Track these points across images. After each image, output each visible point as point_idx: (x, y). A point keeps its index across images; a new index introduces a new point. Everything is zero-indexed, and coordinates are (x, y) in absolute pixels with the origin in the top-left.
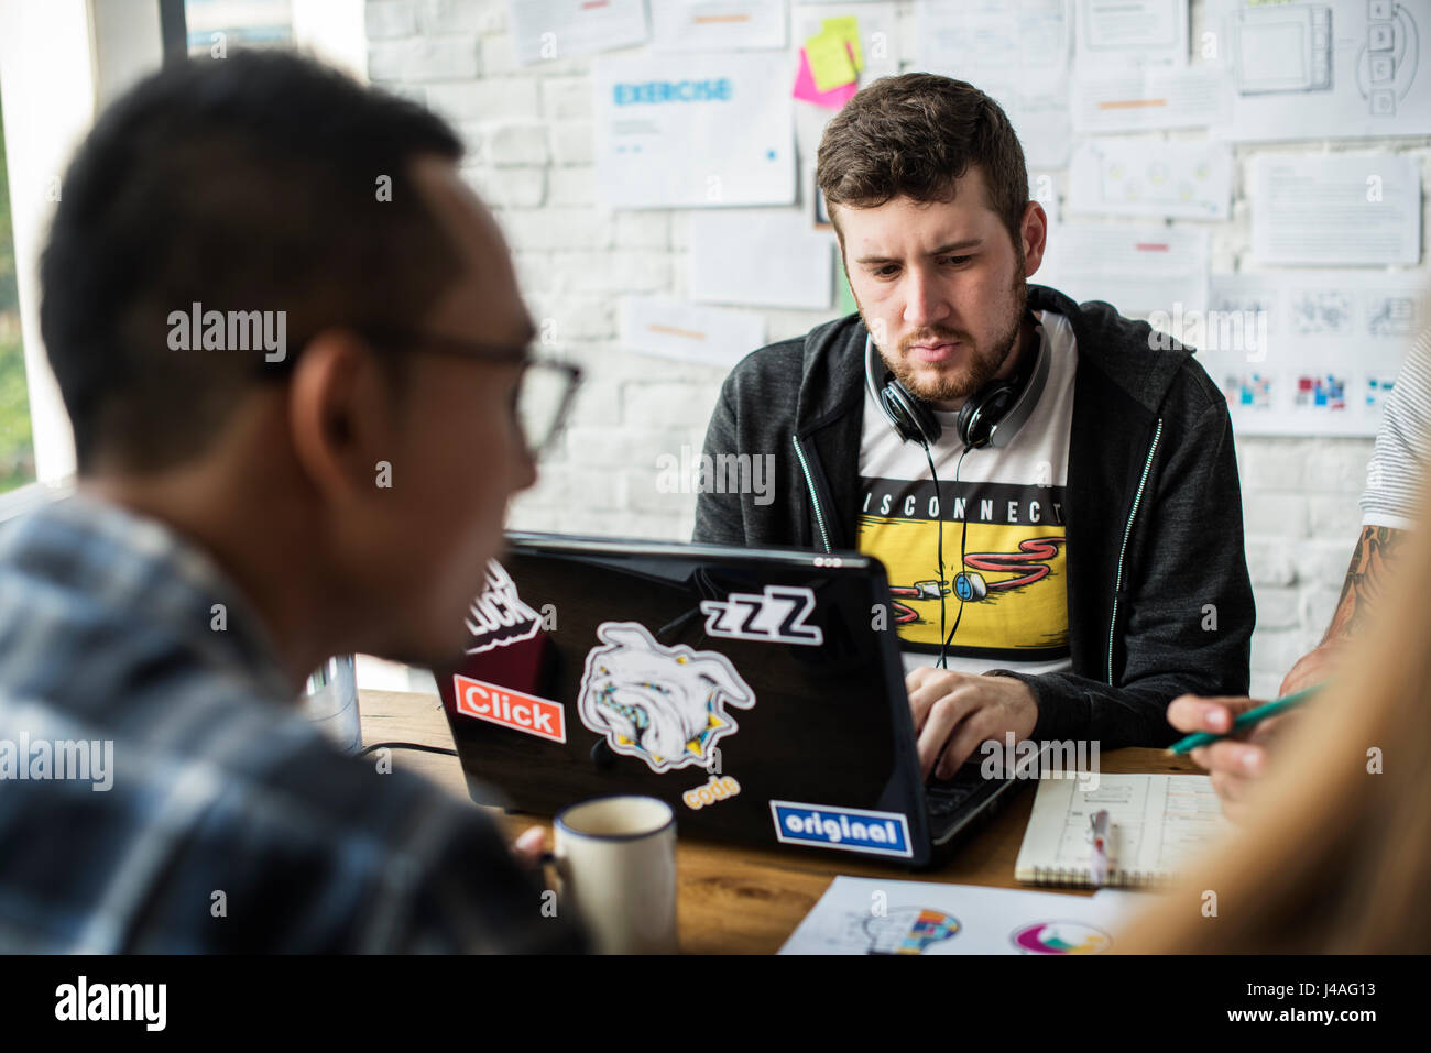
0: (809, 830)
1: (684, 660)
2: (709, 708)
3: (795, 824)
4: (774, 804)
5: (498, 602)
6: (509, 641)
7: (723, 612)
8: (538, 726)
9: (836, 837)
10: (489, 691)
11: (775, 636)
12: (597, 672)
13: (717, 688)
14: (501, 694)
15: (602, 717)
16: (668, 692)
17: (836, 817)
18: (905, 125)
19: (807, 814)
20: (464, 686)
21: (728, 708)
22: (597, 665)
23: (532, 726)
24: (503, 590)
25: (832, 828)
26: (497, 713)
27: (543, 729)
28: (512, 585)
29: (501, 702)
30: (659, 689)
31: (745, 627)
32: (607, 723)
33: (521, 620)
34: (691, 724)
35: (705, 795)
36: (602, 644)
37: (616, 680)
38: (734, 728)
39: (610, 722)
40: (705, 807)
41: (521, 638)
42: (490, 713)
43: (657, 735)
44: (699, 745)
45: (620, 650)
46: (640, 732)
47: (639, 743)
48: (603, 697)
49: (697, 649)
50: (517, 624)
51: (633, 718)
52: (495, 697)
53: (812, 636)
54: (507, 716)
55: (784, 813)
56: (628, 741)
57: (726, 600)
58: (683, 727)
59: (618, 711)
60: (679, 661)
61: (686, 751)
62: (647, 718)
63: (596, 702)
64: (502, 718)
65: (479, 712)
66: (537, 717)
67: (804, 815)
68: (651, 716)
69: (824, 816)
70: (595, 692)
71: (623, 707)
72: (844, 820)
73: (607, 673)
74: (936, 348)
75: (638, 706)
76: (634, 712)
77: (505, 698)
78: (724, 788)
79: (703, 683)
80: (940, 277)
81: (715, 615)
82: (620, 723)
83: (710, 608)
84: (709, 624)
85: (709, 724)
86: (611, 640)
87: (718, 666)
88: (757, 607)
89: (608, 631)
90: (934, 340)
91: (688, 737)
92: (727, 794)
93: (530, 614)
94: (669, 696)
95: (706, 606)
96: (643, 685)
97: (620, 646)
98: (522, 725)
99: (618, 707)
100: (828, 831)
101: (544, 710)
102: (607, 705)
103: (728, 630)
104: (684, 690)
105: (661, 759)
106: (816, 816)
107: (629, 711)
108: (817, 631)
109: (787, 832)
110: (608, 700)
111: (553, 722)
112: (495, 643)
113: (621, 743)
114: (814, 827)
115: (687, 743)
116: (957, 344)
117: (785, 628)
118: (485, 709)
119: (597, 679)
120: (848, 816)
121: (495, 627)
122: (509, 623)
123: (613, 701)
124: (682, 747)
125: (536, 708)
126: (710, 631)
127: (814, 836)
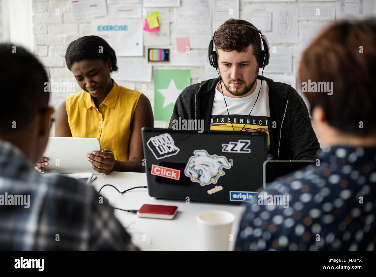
0: (238, 197)
1: (215, 158)
2: (219, 169)
3: (235, 196)
4: (230, 192)
5: (169, 146)
6: (170, 155)
7: (227, 146)
8: (172, 176)
9: (245, 199)
10: (161, 168)
11: (239, 151)
12: (191, 162)
13: (222, 164)
14: (164, 169)
15: (190, 173)
16: (209, 166)
17: (245, 194)
18: (237, 34)
19: (239, 193)
20: (154, 167)
21: (224, 169)
22: (192, 160)
23: (171, 177)
24: (171, 143)
25: (244, 196)
26: (162, 174)
27: (174, 177)
28: (173, 142)
29: (164, 171)
30: (207, 165)
31: (232, 150)
32: (191, 175)
33: (174, 150)
34: (213, 173)
35: (213, 191)
36: (194, 155)
37: (196, 164)
38: (224, 174)
39: (192, 174)
40: (213, 194)
41: (173, 154)
42: (160, 174)
43: (204, 177)
44: (214, 179)
45: (199, 157)
46: (199, 176)
47: (199, 179)
48: (192, 168)
49: (218, 155)
50: (173, 151)
51: (198, 173)
52: (162, 170)
53: (248, 151)
54: (164, 174)
55: (232, 194)
56: (196, 179)
57: (228, 143)
58: (211, 174)
59: (195, 171)
60: (213, 159)
61: (211, 180)
62: (202, 173)
63: (189, 169)
64: (163, 175)
65: (157, 174)
66: (173, 174)
67: (237, 194)
68: (203, 172)
69: (243, 194)
70: (190, 167)
71: (196, 170)
72: (247, 194)
73: (194, 162)
74: (237, 84)
75: (201, 170)
76: (199, 171)
77: (165, 170)
78: (219, 188)
79: (219, 163)
80: (240, 68)
81: (225, 147)
82: (195, 174)
83: (224, 145)
84: (223, 149)
85: (218, 173)
86: (197, 154)
87: (223, 159)
88: (236, 145)
89: (196, 152)
90: (237, 82)
91: (212, 177)
92: (219, 190)
93: (176, 148)
94: (209, 167)
95: (223, 145)
96: (203, 165)
97: (199, 155)
98: (168, 176)
99: (195, 170)
100: (243, 197)
101: (175, 172)
102: (192, 170)
103: (227, 150)
104: (213, 165)
105: (204, 182)
106: (241, 194)
107: (198, 171)
108: (249, 150)
109: (232, 198)
110: (193, 169)
111: (177, 175)
112: (166, 156)
113: (194, 179)
114: (239, 197)
115: (211, 178)
116: (242, 83)
117: (242, 150)
118: (159, 173)
119: (191, 163)
120: (248, 193)
121: (166, 152)
122: (171, 151)
123: (194, 169)
124: (210, 179)
125: (173, 172)
126: (223, 151)
127: (240, 199)
